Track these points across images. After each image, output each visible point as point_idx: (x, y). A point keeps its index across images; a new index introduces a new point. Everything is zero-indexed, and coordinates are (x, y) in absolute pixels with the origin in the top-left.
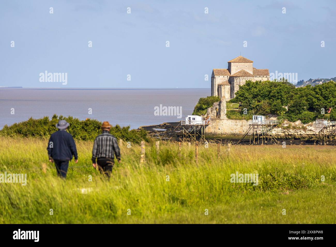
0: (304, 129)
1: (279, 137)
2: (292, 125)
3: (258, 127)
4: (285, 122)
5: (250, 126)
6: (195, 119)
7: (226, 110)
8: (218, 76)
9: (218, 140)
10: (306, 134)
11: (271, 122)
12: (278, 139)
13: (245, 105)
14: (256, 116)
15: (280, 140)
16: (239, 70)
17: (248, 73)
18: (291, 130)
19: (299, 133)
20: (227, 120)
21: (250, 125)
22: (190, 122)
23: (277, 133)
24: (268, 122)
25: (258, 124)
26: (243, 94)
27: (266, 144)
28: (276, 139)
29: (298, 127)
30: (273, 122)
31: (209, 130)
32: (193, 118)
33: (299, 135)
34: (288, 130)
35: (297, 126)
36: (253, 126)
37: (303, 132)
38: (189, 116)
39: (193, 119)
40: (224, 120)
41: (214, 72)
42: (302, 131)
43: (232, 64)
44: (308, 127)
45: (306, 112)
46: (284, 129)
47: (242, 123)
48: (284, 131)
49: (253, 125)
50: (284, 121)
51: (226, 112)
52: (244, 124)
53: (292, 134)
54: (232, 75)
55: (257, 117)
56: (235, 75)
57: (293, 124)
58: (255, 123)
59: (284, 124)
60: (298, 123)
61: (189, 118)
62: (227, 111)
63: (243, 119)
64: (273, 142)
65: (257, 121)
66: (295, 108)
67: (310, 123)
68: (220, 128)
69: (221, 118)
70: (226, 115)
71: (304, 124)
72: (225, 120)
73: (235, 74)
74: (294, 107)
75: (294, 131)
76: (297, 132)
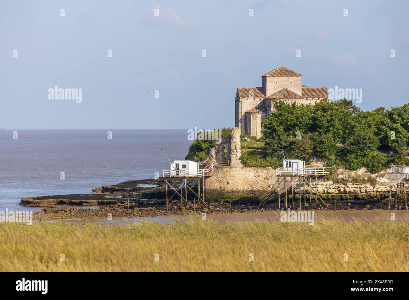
0: (373, 182)
1: (330, 197)
2: (351, 176)
3: (292, 180)
4: (340, 170)
5: (279, 179)
6: (185, 167)
7: (239, 151)
8: (246, 99)
9: (226, 202)
10: (375, 190)
11: (315, 170)
12: (327, 200)
13: (272, 143)
14: (288, 160)
15: (332, 202)
16: (279, 90)
17: (293, 93)
18: (350, 185)
19: (363, 190)
20: (242, 168)
21: (278, 176)
22: (178, 171)
23: (326, 190)
24: (310, 171)
25: (292, 174)
26: (270, 124)
27: (307, 209)
28: (323, 199)
29: (362, 178)
30: (319, 170)
31: (212, 184)
32: (183, 165)
33: (364, 193)
34: (344, 185)
35: (359, 176)
36: (284, 179)
37: (369, 188)
38: (176, 162)
39: (183, 167)
40: (236, 167)
41: (239, 92)
42: (369, 186)
43: (268, 79)
44: (378, 179)
45: (376, 153)
46: (337, 182)
47: (267, 173)
48: (339, 185)
49: (283, 176)
50: (338, 169)
51: (239, 154)
52: (270, 175)
53: (352, 191)
54: (269, 97)
55: (290, 163)
56: (272, 97)
57: (353, 173)
58: (287, 173)
59: (338, 175)
60: (362, 171)
61: (177, 165)
62: (242, 152)
63: (268, 166)
64: (318, 206)
65: (290, 169)
66: (355, 147)
67: (382, 172)
68: (230, 182)
69: (232, 165)
70: (239, 159)
71: (372, 173)
72: (238, 169)
73: (272, 95)
74: (354, 145)
75: (356, 186)
76: (360, 188)
